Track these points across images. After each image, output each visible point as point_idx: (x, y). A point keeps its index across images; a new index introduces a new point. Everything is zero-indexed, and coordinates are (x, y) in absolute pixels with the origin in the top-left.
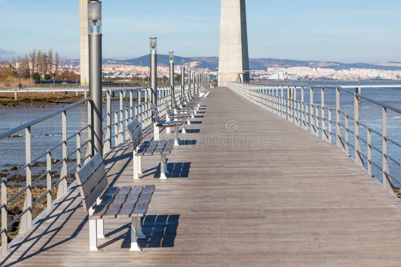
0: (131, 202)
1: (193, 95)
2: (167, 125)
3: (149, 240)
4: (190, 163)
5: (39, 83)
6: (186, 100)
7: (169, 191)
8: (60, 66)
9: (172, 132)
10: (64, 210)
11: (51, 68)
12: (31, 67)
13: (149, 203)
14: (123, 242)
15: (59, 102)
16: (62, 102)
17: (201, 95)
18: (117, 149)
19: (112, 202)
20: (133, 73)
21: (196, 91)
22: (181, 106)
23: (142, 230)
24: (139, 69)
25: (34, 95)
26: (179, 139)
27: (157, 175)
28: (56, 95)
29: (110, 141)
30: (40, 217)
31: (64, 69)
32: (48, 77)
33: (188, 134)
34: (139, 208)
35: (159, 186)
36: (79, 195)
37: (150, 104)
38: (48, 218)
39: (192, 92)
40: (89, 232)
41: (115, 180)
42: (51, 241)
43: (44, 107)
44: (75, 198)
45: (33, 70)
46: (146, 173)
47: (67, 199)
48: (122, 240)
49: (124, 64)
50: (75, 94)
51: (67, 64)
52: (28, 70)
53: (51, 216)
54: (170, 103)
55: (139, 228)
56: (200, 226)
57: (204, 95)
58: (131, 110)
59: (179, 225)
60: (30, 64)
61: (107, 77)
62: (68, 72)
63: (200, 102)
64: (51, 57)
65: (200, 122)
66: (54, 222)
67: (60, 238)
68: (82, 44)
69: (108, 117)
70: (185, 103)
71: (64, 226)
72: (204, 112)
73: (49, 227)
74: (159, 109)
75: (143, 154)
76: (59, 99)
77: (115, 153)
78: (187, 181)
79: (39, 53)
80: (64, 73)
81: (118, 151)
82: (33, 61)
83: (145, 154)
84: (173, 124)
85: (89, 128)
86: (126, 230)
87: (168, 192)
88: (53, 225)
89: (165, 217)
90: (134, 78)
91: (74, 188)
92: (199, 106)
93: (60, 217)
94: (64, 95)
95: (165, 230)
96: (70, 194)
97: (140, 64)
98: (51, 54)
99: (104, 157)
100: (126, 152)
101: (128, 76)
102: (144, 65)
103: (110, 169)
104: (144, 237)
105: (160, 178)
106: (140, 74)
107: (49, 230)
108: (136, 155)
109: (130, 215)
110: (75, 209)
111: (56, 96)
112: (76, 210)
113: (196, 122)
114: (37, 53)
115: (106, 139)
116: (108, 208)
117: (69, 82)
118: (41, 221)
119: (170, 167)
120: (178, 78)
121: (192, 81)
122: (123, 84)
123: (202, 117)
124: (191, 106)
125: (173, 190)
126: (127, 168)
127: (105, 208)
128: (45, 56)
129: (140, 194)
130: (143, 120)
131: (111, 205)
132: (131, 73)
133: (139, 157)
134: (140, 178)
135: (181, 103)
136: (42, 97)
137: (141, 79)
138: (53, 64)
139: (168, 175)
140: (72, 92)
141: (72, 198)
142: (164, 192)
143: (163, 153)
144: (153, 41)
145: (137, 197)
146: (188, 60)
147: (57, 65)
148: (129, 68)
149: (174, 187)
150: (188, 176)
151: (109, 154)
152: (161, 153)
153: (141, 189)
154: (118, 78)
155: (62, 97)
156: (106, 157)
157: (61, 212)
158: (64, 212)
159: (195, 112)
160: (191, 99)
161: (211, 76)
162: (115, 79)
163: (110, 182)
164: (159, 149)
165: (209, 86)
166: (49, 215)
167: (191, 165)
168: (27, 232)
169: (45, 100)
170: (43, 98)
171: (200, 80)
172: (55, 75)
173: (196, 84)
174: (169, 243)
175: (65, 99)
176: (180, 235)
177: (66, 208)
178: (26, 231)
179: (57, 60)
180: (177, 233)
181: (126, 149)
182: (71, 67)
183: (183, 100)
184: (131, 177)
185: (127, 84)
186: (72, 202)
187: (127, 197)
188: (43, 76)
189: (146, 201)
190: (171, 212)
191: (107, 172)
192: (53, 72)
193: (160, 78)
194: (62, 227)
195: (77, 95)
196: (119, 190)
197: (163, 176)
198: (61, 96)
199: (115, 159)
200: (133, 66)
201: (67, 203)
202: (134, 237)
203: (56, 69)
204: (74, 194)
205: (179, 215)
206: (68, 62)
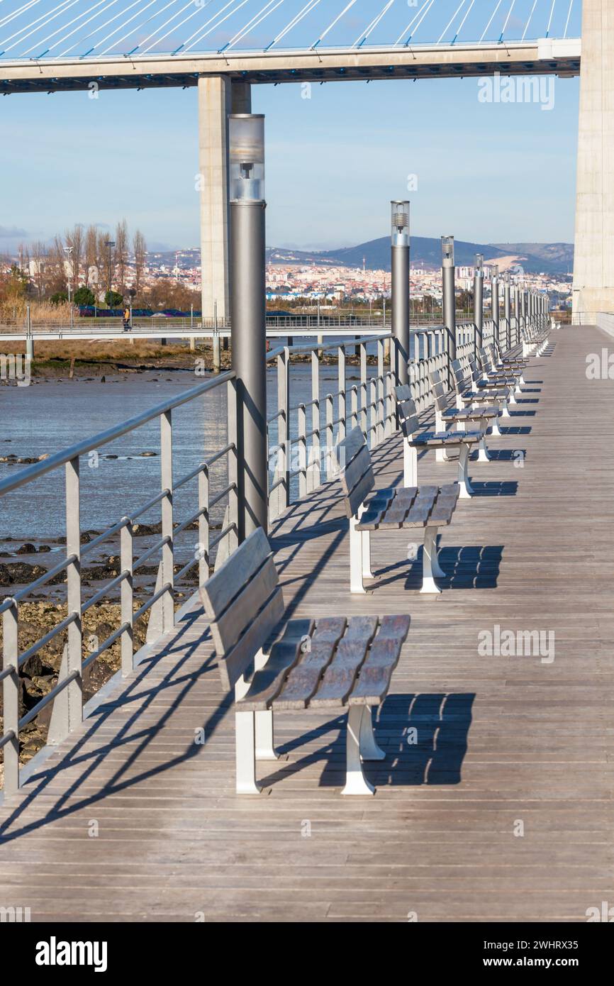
0: (345, 663)
1: (504, 350)
2: (440, 442)
3: (394, 765)
4: (500, 549)
5: (92, 315)
6: (488, 370)
7: (443, 626)
8: (147, 270)
9: (452, 458)
10: (167, 678)
11: (122, 274)
12: (69, 272)
13: (394, 666)
14: (325, 771)
15: (143, 368)
16: (152, 368)
17: (527, 350)
18: (304, 508)
19: (296, 664)
20: (342, 288)
21: (513, 338)
22: (474, 384)
23: (376, 738)
24: (358, 275)
25: (78, 348)
26: (470, 479)
27: (414, 581)
28: (137, 347)
29: (287, 486)
30: (103, 696)
31: (157, 276)
32: (114, 299)
33: (494, 463)
34: (367, 682)
35: (421, 612)
36: (206, 636)
37: (391, 382)
38: (124, 699)
39: (503, 343)
40: (233, 742)
41: (300, 595)
42: (134, 765)
43: (103, 380)
44: (194, 645)
45: (75, 279)
46: (384, 577)
47: (174, 647)
48: (322, 764)
49: (319, 264)
50: (188, 345)
51: (165, 263)
52: (62, 280)
53: (131, 694)
54: (444, 375)
55: (369, 730)
56: (531, 727)
57: (535, 350)
58: (341, 399)
59: (474, 722)
60: (66, 263)
61: (274, 297)
62: (167, 284)
63: (525, 371)
64: (122, 245)
65: (526, 430)
66: (140, 712)
67: (156, 757)
68: (205, 210)
69: (281, 422)
70: (485, 377)
71: (167, 723)
72: (536, 401)
73: (127, 727)
74: (415, 393)
75: (377, 527)
76: (146, 358)
77: (299, 518)
78: (494, 597)
79: (92, 236)
80: (158, 287)
81: (307, 514)
82: (75, 257)
83: (381, 526)
84: (456, 440)
85: (231, 452)
86: (332, 736)
87: (441, 630)
88: (139, 720)
89: (436, 699)
90: (345, 302)
91: (192, 617)
92: (522, 381)
93: (156, 699)
94: (157, 346)
95: (435, 737)
96: (181, 634)
97: (362, 263)
98: (122, 236)
99: (270, 531)
100: (330, 517)
101: (329, 297)
102: (372, 266)
103: (286, 563)
104: (379, 755)
105: (423, 590)
106: (361, 291)
107: (129, 733)
108: (358, 528)
109: (345, 700)
110: (194, 676)
111: (136, 352)
112: (199, 680)
113: (514, 431)
114: (84, 236)
115: (276, 480)
116: (285, 679)
117: (171, 312)
118: (106, 710)
119: (447, 557)
120: (464, 302)
121: (503, 308)
122: (315, 318)
123: (532, 413)
124: (502, 382)
125: (456, 623)
126: (331, 562)
127: (278, 680)
128: (108, 243)
129: (371, 640)
130: (373, 424)
131: (293, 671)
132: (339, 288)
133: (366, 533)
134: (367, 589)
135: (475, 377)
136: (99, 354)
137: (364, 304)
138: (128, 264)
139: (441, 583)
140: (179, 339)
141: (188, 645)
142: (433, 630)
143: (429, 524)
144: (400, 210)
145: (362, 650)
146: (492, 251)
147: (138, 267)
148: (333, 275)
149: (460, 614)
150: (495, 586)
151: (283, 520)
152: (425, 523)
153: (372, 625)
154: (302, 302)
155: (153, 354)
156: (274, 531)
157: (157, 684)
158: (166, 683)
159: (513, 401)
160: (500, 363)
161: (554, 296)
162: (293, 304)
163: (287, 600)
164: (420, 512)
165: (549, 322)
166: (127, 693)
167: (503, 554)
168: (68, 740)
169: (107, 361)
170: (102, 357)
171: (524, 306)
172: (132, 292)
173: (513, 321)
174: (448, 772)
175: (160, 357)
176: (476, 750)
177: (172, 673)
178: (67, 735)
179: (139, 252)
180: (469, 745)
181: (329, 508)
182: (176, 270)
183: (479, 366)
184: (345, 586)
185: (326, 318)
186: (188, 656)
187: (335, 650)
188: (102, 297)
189: (387, 661)
190: (453, 685)
191: (280, 572)
192: (129, 285)
193: (416, 301)
194: (161, 725)
195: (192, 347)
196: (314, 628)
197: (429, 585)
198: (149, 349)
199: (299, 537)
200: (342, 269)
201: (174, 658)
202: (354, 757)
203: (138, 277)
204: (193, 633)
205: (472, 696)
206: (169, 259)
